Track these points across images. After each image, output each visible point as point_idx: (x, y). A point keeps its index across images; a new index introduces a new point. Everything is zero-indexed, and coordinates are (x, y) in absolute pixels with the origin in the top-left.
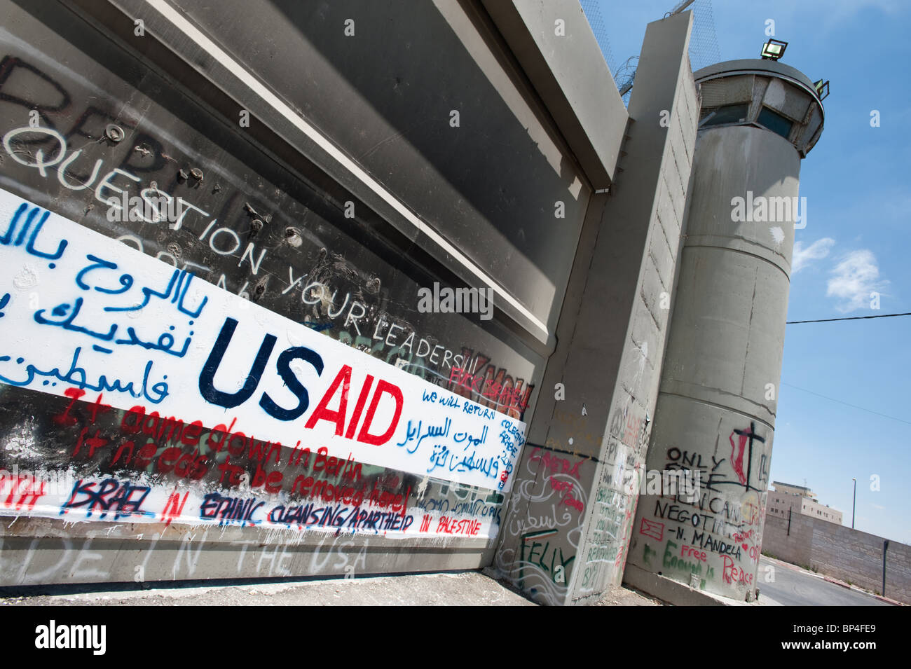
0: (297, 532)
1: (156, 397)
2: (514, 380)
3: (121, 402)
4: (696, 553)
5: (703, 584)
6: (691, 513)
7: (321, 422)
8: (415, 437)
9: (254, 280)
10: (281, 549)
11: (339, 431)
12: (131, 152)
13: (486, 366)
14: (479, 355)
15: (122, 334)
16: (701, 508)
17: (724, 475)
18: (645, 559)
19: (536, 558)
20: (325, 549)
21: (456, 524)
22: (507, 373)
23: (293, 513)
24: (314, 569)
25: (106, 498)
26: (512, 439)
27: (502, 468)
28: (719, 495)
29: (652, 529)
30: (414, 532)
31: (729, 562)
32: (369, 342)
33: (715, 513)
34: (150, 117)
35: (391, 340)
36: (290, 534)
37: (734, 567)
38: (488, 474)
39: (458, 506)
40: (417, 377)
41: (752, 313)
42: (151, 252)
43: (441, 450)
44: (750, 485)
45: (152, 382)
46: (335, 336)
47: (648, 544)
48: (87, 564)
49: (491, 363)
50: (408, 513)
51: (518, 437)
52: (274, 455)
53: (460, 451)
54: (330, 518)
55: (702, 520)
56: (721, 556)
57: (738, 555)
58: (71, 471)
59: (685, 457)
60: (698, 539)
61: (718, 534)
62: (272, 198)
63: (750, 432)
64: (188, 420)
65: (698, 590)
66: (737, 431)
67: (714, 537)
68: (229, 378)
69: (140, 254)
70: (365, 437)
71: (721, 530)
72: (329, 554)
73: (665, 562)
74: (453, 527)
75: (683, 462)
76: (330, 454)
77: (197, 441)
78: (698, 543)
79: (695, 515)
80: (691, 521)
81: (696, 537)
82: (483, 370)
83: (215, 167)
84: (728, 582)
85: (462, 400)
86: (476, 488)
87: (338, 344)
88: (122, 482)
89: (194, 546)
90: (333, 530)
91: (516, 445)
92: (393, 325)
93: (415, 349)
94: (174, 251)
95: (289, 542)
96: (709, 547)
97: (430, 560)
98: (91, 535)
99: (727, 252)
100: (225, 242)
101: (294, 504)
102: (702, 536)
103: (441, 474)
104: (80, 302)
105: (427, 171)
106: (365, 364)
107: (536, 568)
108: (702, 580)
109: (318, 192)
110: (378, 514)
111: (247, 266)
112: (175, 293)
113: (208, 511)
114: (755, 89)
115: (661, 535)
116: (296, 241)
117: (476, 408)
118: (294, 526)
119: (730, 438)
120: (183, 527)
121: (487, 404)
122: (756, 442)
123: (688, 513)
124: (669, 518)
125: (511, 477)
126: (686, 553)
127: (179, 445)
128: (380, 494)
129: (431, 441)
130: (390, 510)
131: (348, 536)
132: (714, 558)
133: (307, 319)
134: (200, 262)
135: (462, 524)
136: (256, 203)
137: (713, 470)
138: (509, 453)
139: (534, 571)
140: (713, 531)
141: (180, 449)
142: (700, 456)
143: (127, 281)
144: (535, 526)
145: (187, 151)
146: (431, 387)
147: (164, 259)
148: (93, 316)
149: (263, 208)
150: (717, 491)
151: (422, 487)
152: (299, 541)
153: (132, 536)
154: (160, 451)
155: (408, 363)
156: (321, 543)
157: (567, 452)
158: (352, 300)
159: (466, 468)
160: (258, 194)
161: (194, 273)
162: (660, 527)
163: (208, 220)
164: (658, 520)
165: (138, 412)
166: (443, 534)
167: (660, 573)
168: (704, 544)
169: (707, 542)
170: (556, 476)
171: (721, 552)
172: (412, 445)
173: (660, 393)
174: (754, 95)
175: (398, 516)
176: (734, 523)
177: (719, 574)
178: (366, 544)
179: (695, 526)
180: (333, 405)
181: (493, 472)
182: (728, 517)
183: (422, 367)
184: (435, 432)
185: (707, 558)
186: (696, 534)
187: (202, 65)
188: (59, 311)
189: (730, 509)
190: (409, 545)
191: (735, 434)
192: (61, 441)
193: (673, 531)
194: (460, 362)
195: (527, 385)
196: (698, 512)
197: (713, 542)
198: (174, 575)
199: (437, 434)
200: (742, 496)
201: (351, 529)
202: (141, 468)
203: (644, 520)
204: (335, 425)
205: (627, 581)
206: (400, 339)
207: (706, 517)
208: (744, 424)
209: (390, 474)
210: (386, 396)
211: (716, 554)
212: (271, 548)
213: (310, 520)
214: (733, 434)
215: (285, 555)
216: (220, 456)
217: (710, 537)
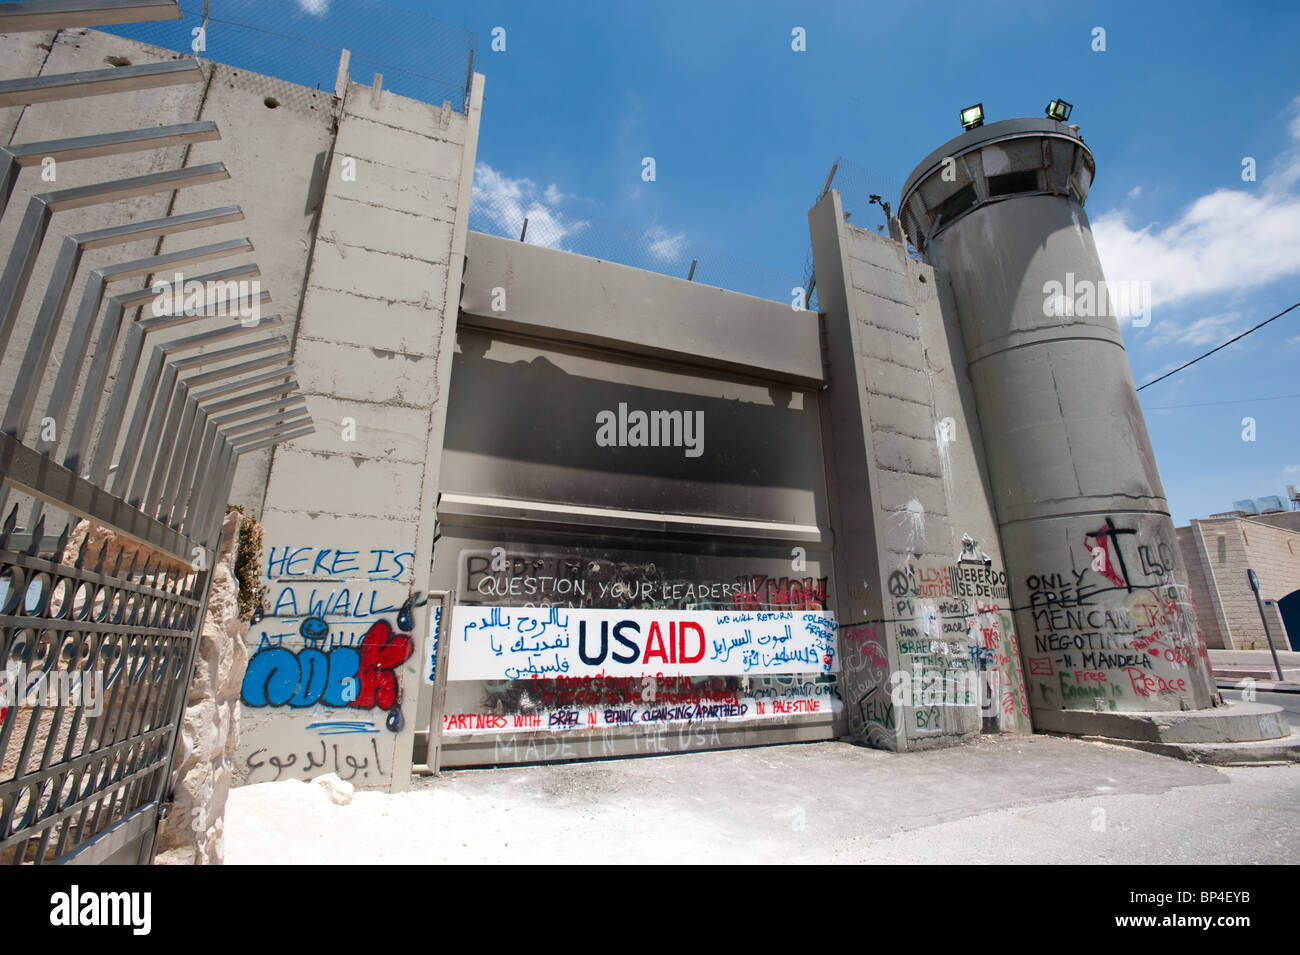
0: (663, 725)
1: (565, 669)
2: (801, 581)
3: (552, 675)
4: (1092, 676)
5: (1112, 706)
6: (1072, 636)
7: (651, 658)
8: (723, 650)
9: (584, 597)
10: (657, 735)
11: (665, 660)
12: (514, 568)
13: (765, 581)
14: (754, 577)
15: (542, 646)
16: (1080, 628)
17: (1093, 586)
18: (1045, 698)
19: (872, 716)
20: (685, 733)
21: (790, 705)
22: (790, 579)
23: (656, 714)
24: (684, 746)
25: (563, 719)
26: (822, 627)
27: (821, 654)
28: (1095, 608)
29: (1041, 666)
30: (751, 714)
31: (1136, 674)
32: (663, 603)
33: (1098, 627)
34: (515, 550)
35: (677, 595)
36: (659, 727)
37: (1147, 677)
38: (807, 661)
39: (786, 691)
40: (707, 611)
41: (1060, 404)
42: (538, 606)
43: (750, 653)
44: (1132, 584)
45: (561, 662)
46: (640, 607)
47: (1043, 683)
48: (567, 750)
49: (769, 577)
50: (740, 702)
51: (828, 624)
52: (631, 682)
53: (769, 651)
54: (680, 714)
55: (1086, 639)
56: (1123, 670)
57: (1146, 663)
58: (546, 709)
59: (1044, 582)
60: (1089, 660)
61: (1109, 648)
62: (576, 554)
63: (1108, 528)
64: (582, 677)
65: (1108, 712)
66: (1089, 535)
67: (1107, 652)
68: (593, 650)
69: (534, 609)
70: (684, 660)
71: (1112, 643)
72: (690, 737)
73: (1064, 695)
74: (788, 708)
75: (1045, 588)
76: (665, 676)
77: (590, 685)
78: (1090, 665)
79: (1076, 637)
80: (1074, 645)
81: (1086, 659)
82: (764, 585)
83: (546, 555)
84: (1144, 695)
85: (753, 614)
86: (800, 674)
87: (643, 612)
88: (566, 711)
89: (609, 738)
90: (686, 721)
91: (829, 630)
92: (674, 586)
93: (697, 594)
94: (546, 601)
95: (660, 731)
96: (1104, 665)
97: (778, 735)
98: (563, 736)
99: (1009, 352)
100: (564, 586)
101: (655, 709)
102: (1092, 656)
103: (759, 670)
104: (522, 638)
105: (655, 483)
106: (665, 617)
107: (874, 723)
108: (1110, 701)
109: (596, 537)
110: (716, 707)
111: (578, 592)
112: (554, 619)
113: (609, 719)
114: (969, 168)
115: (1051, 669)
116: (596, 568)
117: (770, 615)
118: (659, 721)
119: (1085, 544)
120: (600, 729)
121: (780, 609)
122: (1121, 538)
123: (1068, 637)
124: (1052, 649)
125: (836, 659)
126: (1082, 679)
127: (583, 689)
128: (712, 693)
129: (737, 650)
130: (724, 703)
131: (698, 724)
132: (1116, 675)
133: (619, 605)
134: (558, 601)
135: (798, 705)
136: (569, 560)
137: (1078, 584)
138: (824, 640)
139: (873, 726)
140: (1103, 647)
141: (584, 692)
142: (1059, 576)
143: (534, 622)
144: (864, 691)
145: (532, 555)
146: (721, 614)
147: (544, 606)
148: (529, 643)
149: (573, 561)
150: (1091, 604)
151: (745, 683)
152: (666, 730)
153: (578, 736)
154: (576, 694)
155: (696, 605)
156: (681, 730)
157: (864, 623)
158: (640, 583)
159: (782, 662)
160: (569, 556)
161: (558, 607)
162: (1047, 661)
163: (553, 581)
164: (1043, 655)
165: (560, 678)
166: (780, 714)
167: (1064, 708)
168: (1097, 664)
169: (1101, 661)
170: (864, 644)
171: (1120, 665)
172: (723, 656)
173: (999, 526)
174: (973, 173)
175: (732, 706)
176: (1126, 631)
177: (1128, 690)
178: (714, 727)
179: (1080, 648)
180: (655, 646)
181: (812, 658)
182: (1115, 627)
183: (708, 603)
184: (737, 643)
185: (1106, 677)
186: (1085, 656)
187: (523, 515)
188: (517, 645)
189: (1114, 617)
190: (751, 725)
191: (1090, 538)
192: (538, 698)
193: (1061, 661)
194: (739, 588)
195: (818, 580)
196: (1079, 633)
197: (1108, 658)
198: (605, 753)
199: (741, 644)
200: (1126, 598)
201: (699, 719)
202: (572, 704)
203: (1030, 660)
204: (661, 658)
205: (1038, 727)
206: (683, 592)
207: (1088, 635)
208: (1097, 523)
209: (714, 681)
210: (688, 631)
211: (1116, 670)
212: (651, 736)
213: (668, 717)
214: (1086, 539)
215: (660, 739)
216: (604, 690)
217: (1101, 654)
